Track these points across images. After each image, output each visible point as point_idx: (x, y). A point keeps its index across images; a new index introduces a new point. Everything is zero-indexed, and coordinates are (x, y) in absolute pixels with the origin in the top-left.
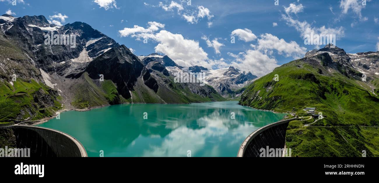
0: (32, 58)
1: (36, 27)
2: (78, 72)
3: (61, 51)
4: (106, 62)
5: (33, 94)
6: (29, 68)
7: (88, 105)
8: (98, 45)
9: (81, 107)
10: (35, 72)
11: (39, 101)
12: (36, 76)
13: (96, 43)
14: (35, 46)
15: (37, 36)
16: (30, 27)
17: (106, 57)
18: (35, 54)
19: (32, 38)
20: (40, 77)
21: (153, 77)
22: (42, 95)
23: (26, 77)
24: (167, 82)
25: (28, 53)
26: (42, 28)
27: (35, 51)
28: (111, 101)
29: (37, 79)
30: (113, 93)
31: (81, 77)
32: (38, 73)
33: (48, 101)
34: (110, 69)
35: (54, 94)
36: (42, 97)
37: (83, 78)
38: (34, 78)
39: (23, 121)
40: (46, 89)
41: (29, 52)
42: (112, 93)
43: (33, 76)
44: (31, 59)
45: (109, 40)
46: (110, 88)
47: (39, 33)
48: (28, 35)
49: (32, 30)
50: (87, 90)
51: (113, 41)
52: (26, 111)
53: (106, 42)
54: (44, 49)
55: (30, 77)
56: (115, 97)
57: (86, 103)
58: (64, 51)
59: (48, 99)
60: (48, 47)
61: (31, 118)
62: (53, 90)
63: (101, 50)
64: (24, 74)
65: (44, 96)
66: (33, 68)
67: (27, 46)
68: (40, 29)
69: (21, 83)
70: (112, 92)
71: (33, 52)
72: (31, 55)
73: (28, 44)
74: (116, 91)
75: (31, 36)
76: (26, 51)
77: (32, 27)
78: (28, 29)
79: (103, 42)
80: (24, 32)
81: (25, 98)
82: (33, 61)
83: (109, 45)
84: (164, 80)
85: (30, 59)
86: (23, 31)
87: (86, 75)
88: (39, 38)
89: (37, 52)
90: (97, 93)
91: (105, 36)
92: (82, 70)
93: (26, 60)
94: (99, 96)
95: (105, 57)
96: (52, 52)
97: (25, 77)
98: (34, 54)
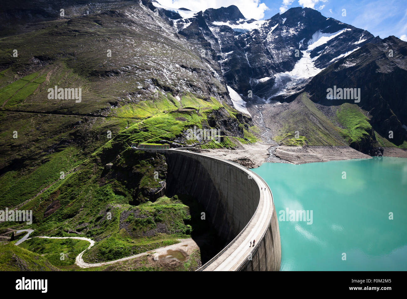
0: (216, 70)
1: (225, 26)
3: (264, 62)
4: (347, 74)
5: (207, 113)
6: (210, 81)
8: (332, 46)
9: (290, 145)
10: (218, 88)
11: (218, 124)
12: (219, 93)
13: (329, 43)
14: (222, 54)
15: (225, 39)
16: (215, 26)
17: (348, 65)
18: (222, 66)
19: (217, 42)
20: (225, 96)
22: (223, 118)
23: (203, 92)
25: (210, 64)
26: (233, 27)
27: (221, 62)
28: (353, 141)
29: (220, 98)
30: (361, 128)
31: (296, 100)
32: (222, 90)
33: (233, 128)
35: (246, 122)
37: (299, 102)
38: (215, 96)
39: (184, 147)
40: (233, 113)
41: (213, 62)
42: (357, 128)
43: (214, 93)
44: (215, 72)
45: (357, 32)
46: (354, 119)
47: (228, 34)
48: (212, 37)
49: (218, 30)
50: (304, 119)
51: (367, 34)
53: (350, 40)
55: (210, 94)
56: (364, 135)
58: (268, 61)
59: (233, 124)
60: (242, 56)
61: (198, 145)
62: (244, 117)
63: (339, 55)
64: (200, 88)
65: (226, 119)
66: (216, 83)
67: (209, 53)
68: (231, 28)
69: (194, 99)
70: (358, 126)
71: (219, 63)
72: (216, 67)
73: (212, 50)
74: (369, 125)
75: (216, 40)
76: (207, 60)
77: (219, 26)
78: (211, 29)
79: (344, 40)
80: (207, 34)
81: (193, 116)
82: (217, 74)
83: (356, 43)
85: (213, 71)
86: (205, 32)
87: (305, 97)
88: (228, 43)
89: (225, 63)
90: (324, 125)
91: (350, 27)
92: (299, 89)
93: (205, 71)
94: (327, 132)
95: (346, 65)
96: (248, 63)
97: (200, 93)
98: (220, 65)
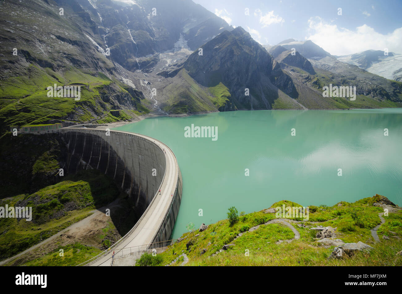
0: (99, 44)
2: (173, 70)
5: (98, 88)
6: (95, 56)
7: (187, 110)
9: (177, 112)
10: (104, 63)
11: (111, 99)
12: (106, 69)
18: (106, 40)
21: (286, 73)
24: (310, 79)
25: (92, 36)
28: (220, 106)
29: (109, 73)
30: (225, 96)
31: (177, 75)
32: (109, 65)
33: (126, 102)
34: (219, 64)
35: (138, 95)
36: (115, 94)
37: (180, 77)
38: (103, 71)
39: (79, 124)
40: (124, 87)
42: (222, 96)
43: (101, 68)
46: (220, 89)
52: (85, 110)
54: (120, 33)
55: (97, 69)
56: (227, 101)
57: (183, 108)
58: (150, 38)
59: (126, 99)
60: (125, 31)
61: (94, 120)
62: (135, 91)
64: (85, 63)
65: (119, 94)
69: (81, 75)
71: (102, 37)
72: (99, 40)
73: (92, 22)
76: (88, 33)
81: (84, 92)
82: (101, 49)
84: (304, 76)
85: (97, 45)
87: (184, 73)
89: (109, 38)
92: (179, 66)
93: (88, 44)
94: (203, 100)
98: (103, 39)
